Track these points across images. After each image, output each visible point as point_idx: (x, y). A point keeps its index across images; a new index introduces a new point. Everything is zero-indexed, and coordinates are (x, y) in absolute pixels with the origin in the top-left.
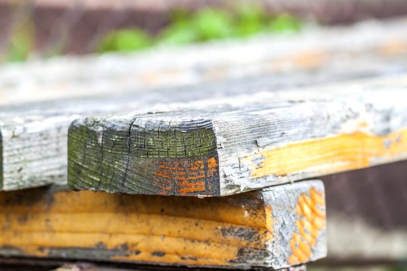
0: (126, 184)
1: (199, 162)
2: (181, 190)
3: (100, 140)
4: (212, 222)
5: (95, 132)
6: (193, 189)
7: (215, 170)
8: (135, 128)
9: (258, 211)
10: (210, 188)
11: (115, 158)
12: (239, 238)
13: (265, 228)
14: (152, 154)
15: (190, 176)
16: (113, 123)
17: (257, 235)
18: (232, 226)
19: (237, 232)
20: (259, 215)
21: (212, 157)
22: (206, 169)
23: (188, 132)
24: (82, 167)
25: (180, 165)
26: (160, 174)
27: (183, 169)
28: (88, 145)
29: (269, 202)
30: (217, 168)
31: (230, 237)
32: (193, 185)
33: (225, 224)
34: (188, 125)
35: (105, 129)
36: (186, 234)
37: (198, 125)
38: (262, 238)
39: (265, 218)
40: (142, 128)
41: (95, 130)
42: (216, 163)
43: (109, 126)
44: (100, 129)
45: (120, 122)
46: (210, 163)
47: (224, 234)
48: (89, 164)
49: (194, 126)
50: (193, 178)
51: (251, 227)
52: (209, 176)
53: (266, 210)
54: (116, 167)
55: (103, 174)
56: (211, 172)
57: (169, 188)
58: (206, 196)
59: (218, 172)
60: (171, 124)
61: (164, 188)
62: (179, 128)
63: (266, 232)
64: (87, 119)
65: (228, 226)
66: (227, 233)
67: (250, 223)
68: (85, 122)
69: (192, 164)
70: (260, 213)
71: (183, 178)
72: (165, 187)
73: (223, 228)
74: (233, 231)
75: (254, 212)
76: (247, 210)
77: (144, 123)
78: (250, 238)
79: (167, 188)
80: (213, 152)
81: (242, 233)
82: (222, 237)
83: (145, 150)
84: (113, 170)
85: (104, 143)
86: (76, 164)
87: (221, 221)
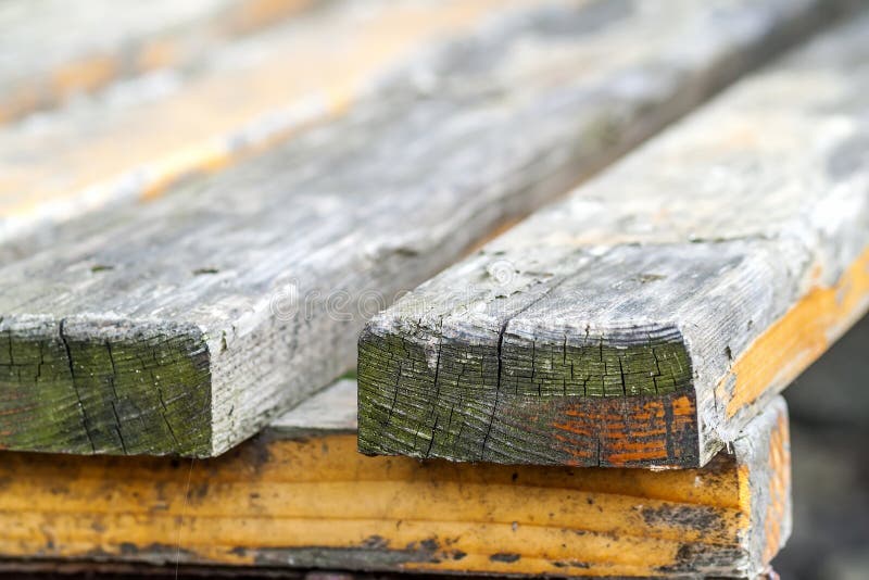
0: (490, 445)
1: (654, 405)
2: (613, 456)
3: (433, 362)
4: (623, 497)
5: (421, 347)
6: (640, 454)
7: (689, 420)
8: (511, 341)
9: (724, 476)
10: (677, 452)
11: (466, 396)
12: (681, 525)
13: (737, 507)
14: (551, 390)
15: (634, 431)
16: (459, 329)
17: (719, 520)
18: (665, 505)
19: (676, 516)
20: (725, 484)
21: (681, 395)
22: (669, 417)
23: (630, 348)
24: (391, 413)
25: (612, 411)
26: (567, 428)
27: (619, 418)
28: (408, 371)
29: (745, 460)
30: (694, 416)
31: (661, 525)
32: (640, 448)
33: (652, 501)
34: (628, 335)
35: (445, 341)
36: (567, 519)
37: (652, 336)
38: (731, 525)
39: (738, 488)
40: (527, 340)
41: (421, 343)
42: (692, 406)
43: (451, 335)
44: (433, 341)
45: (475, 327)
46: (677, 407)
47: (648, 520)
48: (404, 406)
49: (643, 336)
50: (642, 434)
51: (706, 505)
52: (674, 431)
53: (740, 473)
54: (468, 412)
55: (439, 427)
56: (680, 423)
57: (589, 453)
58: (668, 468)
59: (695, 423)
60: (591, 333)
61: (576, 454)
62: (610, 340)
63: (737, 515)
64: (398, 321)
65: (656, 505)
66: (657, 518)
67: (705, 498)
68: (398, 328)
69: (638, 409)
70: (727, 480)
71: (619, 435)
72: (579, 451)
73: (646, 508)
74: (670, 514)
75: (715, 478)
76: (698, 475)
77: (529, 330)
78: (704, 527)
79: (583, 453)
80: (684, 386)
81: (689, 516)
82: (643, 524)
83: (534, 381)
84: (461, 419)
85: (441, 367)
86: (376, 406)
87: (643, 495)
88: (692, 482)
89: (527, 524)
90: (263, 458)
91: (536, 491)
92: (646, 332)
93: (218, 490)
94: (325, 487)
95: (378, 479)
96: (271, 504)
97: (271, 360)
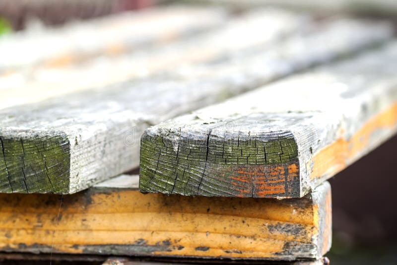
0: (202, 188)
1: (280, 168)
2: (260, 192)
3: (176, 148)
4: (259, 220)
5: (171, 142)
6: (272, 191)
7: (296, 175)
8: (214, 138)
9: (306, 209)
10: (290, 190)
11: (191, 164)
12: (286, 233)
13: (312, 224)
14: (231, 161)
15: (270, 180)
16: (189, 133)
17: (304, 230)
18: (279, 223)
19: (284, 228)
20: (307, 213)
21: (292, 163)
22: (286, 174)
23: (269, 141)
24: (155, 172)
25: (260, 171)
26: (238, 179)
27: (263, 174)
28: (163, 153)
29: (316, 202)
30: (298, 173)
31: (276, 233)
32: (272, 188)
33: (272, 221)
34: (268, 135)
35: (182, 139)
36: (233, 230)
37: (279, 135)
38: (309, 233)
39: (313, 215)
40: (221, 138)
41: (171, 139)
42: (297, 169)
43: (185, 136)
44: (177, 138)
45: (196, 132)
46: (290, 169)
47: (270, 230)
48: (162, 169)
49: (275, 136)
50: (273, 182)
51: (298, 223)
52: (289, 180)
53: (314, 208)
54: (192, 172)
55: (178, 179)
56: (291, 177)
57: (248, 191)
58: (285, 198)
59: (298, 177)
60: (251, 134)
61: (242, 191)
62: (260, 138)
63: (312, 228)
64: (160, 129)
65: (274, 223)
66: (274, 229)
67: (298, 220)
68: (160, 132)
69: (272, 170)
70: (308, 211)
71: (263, 182)
72: (243, 190)
73: (270, 225)
74: (280, 227)
75: (303, 210)
76: (295, 209)
77: (222, 133)
78: (296, 233)
79: (245, 191)
80: (294, 159)
81: (289, 229)
82: (268, 232)
83: (223, 157)
84: (188, 175)
85: (180, 151)
86: (148, 169)
87: (268, 218)
88: (292, 213)
89: (213, 233)
90: (89, 202)
91: (218, 217)
92: (277, 134)
93: (67, 217)
94: (118, 215)
95: (143, 212)
96: (92, 224)
97: (94, 156)
